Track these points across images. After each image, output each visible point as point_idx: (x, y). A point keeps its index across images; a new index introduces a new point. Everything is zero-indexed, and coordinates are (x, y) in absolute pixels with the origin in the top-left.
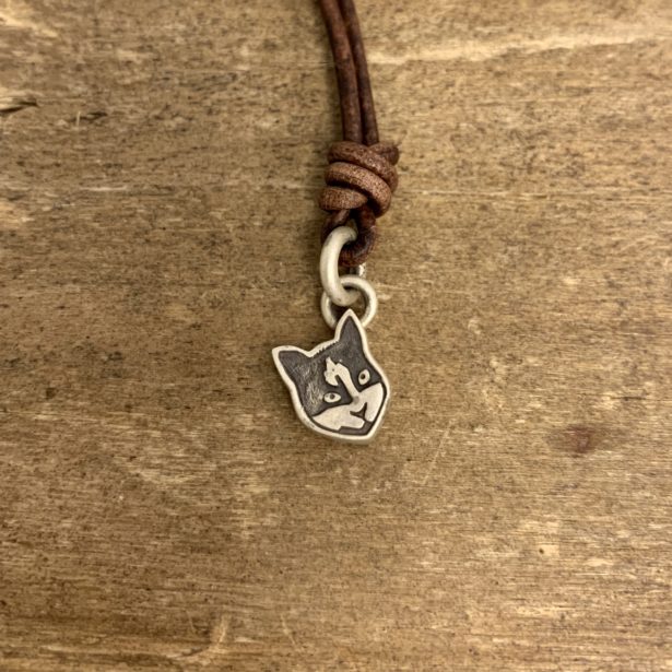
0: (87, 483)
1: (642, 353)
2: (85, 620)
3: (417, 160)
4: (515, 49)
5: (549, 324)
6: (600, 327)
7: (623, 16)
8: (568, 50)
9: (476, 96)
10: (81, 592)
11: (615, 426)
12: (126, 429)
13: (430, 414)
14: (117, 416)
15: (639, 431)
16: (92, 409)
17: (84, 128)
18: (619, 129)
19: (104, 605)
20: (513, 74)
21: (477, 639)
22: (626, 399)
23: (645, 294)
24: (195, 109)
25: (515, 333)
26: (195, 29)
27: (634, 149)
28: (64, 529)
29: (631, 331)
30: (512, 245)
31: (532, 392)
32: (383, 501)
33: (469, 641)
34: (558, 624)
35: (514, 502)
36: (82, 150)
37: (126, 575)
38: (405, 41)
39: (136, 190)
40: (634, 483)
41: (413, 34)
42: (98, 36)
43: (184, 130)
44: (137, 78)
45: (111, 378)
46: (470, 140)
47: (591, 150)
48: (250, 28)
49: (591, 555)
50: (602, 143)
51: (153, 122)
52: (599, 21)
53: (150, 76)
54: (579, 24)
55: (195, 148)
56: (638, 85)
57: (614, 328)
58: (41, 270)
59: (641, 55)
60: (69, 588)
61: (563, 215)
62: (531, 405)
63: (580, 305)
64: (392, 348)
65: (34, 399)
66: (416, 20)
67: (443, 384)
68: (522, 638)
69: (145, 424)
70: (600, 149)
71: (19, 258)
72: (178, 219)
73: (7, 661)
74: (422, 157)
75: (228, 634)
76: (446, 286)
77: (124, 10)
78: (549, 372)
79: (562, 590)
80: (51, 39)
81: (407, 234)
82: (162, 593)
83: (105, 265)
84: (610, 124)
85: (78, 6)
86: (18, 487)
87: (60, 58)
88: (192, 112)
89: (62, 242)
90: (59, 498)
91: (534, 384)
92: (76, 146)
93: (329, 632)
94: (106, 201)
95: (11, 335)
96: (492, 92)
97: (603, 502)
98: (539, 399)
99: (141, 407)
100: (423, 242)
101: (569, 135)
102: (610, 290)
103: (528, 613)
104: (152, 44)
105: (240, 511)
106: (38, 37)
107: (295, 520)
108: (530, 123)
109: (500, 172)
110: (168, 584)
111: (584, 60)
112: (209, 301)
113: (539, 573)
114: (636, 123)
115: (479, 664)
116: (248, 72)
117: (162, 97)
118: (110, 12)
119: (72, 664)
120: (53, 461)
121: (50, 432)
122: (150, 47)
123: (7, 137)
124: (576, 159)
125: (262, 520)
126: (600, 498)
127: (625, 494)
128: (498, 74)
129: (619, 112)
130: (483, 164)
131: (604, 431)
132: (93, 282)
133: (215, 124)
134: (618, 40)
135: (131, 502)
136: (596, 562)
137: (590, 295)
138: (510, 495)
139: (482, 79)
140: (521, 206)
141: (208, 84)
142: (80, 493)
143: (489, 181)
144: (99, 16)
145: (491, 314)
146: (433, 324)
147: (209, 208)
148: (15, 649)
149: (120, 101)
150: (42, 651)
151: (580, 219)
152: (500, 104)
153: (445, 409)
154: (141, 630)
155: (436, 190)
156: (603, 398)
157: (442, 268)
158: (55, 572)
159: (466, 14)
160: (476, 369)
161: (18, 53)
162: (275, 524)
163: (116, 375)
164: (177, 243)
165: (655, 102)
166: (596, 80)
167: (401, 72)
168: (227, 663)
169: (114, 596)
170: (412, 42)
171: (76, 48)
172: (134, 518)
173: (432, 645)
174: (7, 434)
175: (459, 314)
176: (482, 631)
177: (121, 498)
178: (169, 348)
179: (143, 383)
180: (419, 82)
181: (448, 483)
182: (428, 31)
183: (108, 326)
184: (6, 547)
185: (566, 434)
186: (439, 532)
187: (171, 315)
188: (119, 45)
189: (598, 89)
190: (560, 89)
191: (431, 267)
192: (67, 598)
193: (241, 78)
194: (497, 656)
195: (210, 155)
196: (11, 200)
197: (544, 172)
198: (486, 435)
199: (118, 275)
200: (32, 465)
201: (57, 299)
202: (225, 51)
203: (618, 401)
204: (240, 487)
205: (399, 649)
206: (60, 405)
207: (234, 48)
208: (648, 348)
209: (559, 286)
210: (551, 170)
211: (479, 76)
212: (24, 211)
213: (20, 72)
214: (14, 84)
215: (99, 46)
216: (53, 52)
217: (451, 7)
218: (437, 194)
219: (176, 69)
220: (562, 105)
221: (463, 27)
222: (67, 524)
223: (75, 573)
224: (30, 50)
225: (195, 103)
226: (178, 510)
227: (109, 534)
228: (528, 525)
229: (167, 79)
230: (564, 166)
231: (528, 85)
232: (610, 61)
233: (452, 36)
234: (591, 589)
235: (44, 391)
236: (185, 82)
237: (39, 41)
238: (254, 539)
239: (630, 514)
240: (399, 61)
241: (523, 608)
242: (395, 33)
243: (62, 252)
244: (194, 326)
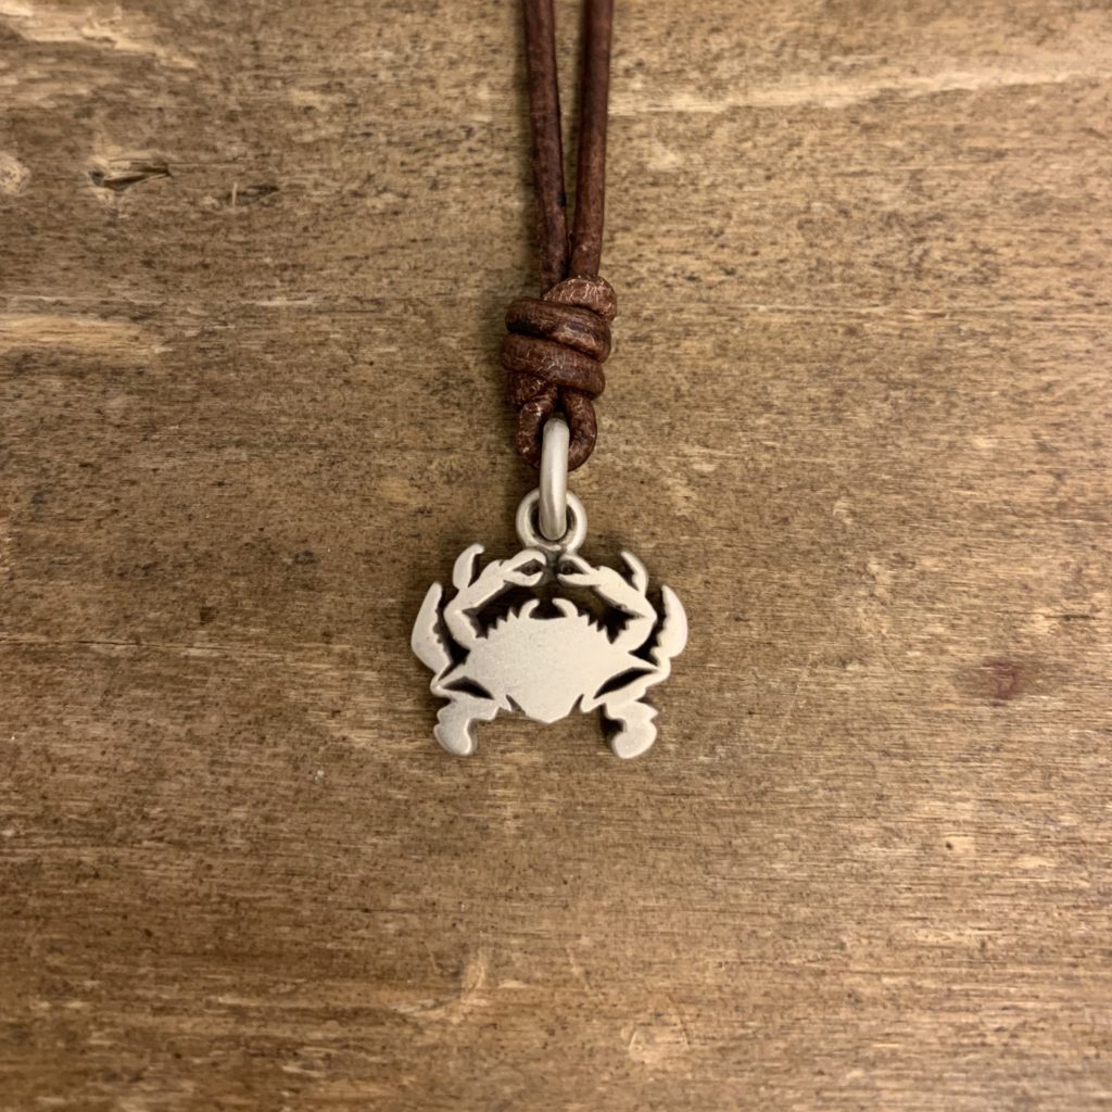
0: (268, 751)
1: (1089, 550)
2: (273, 957)
3: (749, 259)
4: (890, 90)
5: (954, 508)
6: (1028, 511)
7: (1049, 42)
8: (969, 92)
9: (835, 160)
10: (265, 916)
11: (1053, 659)
12: (324, 668)
13: (780, 643)
14: (310, 649)
15: (1088, 667)
16: (270, 639)
17: (245, 209)
18: (1048, 213)
19: (300, 935)
20: (889, 127)
21: (858, 979)
22: (1067, 618)
23: (1092, 461)
24: (412, 181)
25: (904, 522)
26: (407, 58)
27: (1070, 243)
28: (234, 821)
29: (1073, 517)
30: (896, 389)
31: (931, 610)
32: (714, 774)
33: (847, 982)
34: (977, 954)
35: (908, 774)
36: (241, 243)
37: (331, 889)
38: (726, 76)
39: (327, 304)
40: (1082, 743)
41: (737, 66)
42: (258, 67)
43: (396, 213)
44: (323, 133)
45: (299, 592)
46: (827, 228)
47: (1008, 245)
48: (490, 56)
49: (1022, 852)
50: (1023, 233)
51: (350, 201)
52: (1014, 48)
53: (341, 130)
54: (985, 53)
55: (414, 241)
56: (1075, 146)
57: (1048, 513)
58: (185, 428)
59: (1077, 101)
60: (246, 911)
61: (970, 343)
62: (930, 629)
63: (998, 480)
64: (719, 545)
65: (183, 624)
66: (740, 45)
67: (798, 600)
68: (924, 976)
69: (352, 661)
70: (1021, 242)
71: (150, 409)
72: (393, 349)
73: (158, 1020)
74: (755, 254)
75: (489, 975)
76: (799, 451)
77: (298, 27)
78: (954, 580)
79: (981, 904)
80: (186, 71)
81: (736, 373)
82: (388, 916)
83: (283, 419)
84: (1034, 205)
85: (227, 20)
86: (163, 758)
87: (202, 101)
88: (407, 185)
89: (216, 384)
90: (226, 774)
91: (933, 598)
92: (232, 238)
93: (638, 970)
94: (282, 322)
95: (142, 526)
96: (858, 155)
97: (1037, 771)
98: (941, 620)
99: (346, 636)
100: (761, 384)
101: (976, 221)
102: (1040, 456)
103: (932, 939)
104: (344, 80)
105: (500, 792)
106: (166, 68)
107: (583, 804)
108: (916, 202)
109: (875, 276)
110: (396, 903)
111: (994, 108)
112: (442, 474)
113: (946, 878)
114: (1073, 202)
115: (863, 1015)
116: (490, 124)
117: (361, 162)
118: (276, 31)
119: (255, 1024)
120: (214, 719)
121: (206, 674)
122: (341, 85)
123: (123, 222)
124: (987, 257)
125: (533, 804)
126: (1033, 766)
127: (1069, 759)
128: (867, 128)
129: (1047, 187)
130: (849, 264)
131: (1037, 667)
132: (267, 445)
133: (442, 205)
134: (1043, 78)
135: (335, 779)
136: (1030, 862)
137: (1012, 464)
138: (902, 763)
139: (843, 135)
140: (909, 329)
141: (430, 143)
142: (257, 767)
143: (858, 290)
144: (260, 37)
145: (867, 494)
146: (780, 508)
147: (437, 332)
148: (167, 1001)
149: (298, 169)
150: (209, 1005)
151: (995, 348)
152: (872, 174)
153: (802, 637)
154: (357, 972)
155: (778, 304)
156: (1033, 617)
157: (791, 424)
158: (223, 885)
159: (816, 36)
160: (847, 576)
161: (135, 93)
162: (553, 810)
163: (306, 587)
164: (391, 385)
165: (1100, 172)
166: (1012, 138)
167: (720, 125)
168: (490, 1020)
169: (315, 921)
170: (735, 79)
171: (226, 86)
172: (341, 804)
173: (793, 988)
174: (143, 677)
175: (820, 493)
176: (866, 967)
177: (321, 773)
178: (386, 544)
179: (348, 600)
180: (746, 140)
181: (810, 746)
182: (760, 61)
183: (291, 511)
184: (148, 849)
185: (980, 672)
186: (798, 819)
187: (388, 495)
188: (293, 82)
189: (1016, 152)
190: (960, 152)
191: (774, 422)
192: (244, 924)
193: (480, 134)
194: (888, 1004)
195: (436, 249)
196: (135, 319)
197: (940, 277)
198: (863, 676)
199: (304, 433)
200: (183, 724)
201: (213, 471)
202: (454, 92)
203: (1054, 621)
204: (499, 756)
205: (744, 995)
206: (222, 633)
207: (468, 88)
208: (1097, 542)
209: (966, 451)
210: (950, 273)
211: (840, 131)
212: (156, 337)
213: (140, 122)
214: (131, 140)
215: (262, 82)
216: (191, 92)
217: (794, 24)
218: (780, 311)
219: (381, 119)
220: (964, 176)
221: (814, 56)
222: (239, 813)
223: (255, 887)
224: (155, 89)
225: (412, 171)
226: (407, 791)
227: (304, 828)
228: (929, 807)
229: (368, 135)
230: (970, 268)
231: (912, 144)
232: (1032, 110)
233: (797, 70)
234: (1024, 902)
235: (197, 612)
236: (395, 139)
237: (168, 73)
238: (523, 834)
239: (1077, 789)
240: (716, 107)
241: (924, 931)
242: (709, 65)
243: (218, 399)
244: (421, 511)
